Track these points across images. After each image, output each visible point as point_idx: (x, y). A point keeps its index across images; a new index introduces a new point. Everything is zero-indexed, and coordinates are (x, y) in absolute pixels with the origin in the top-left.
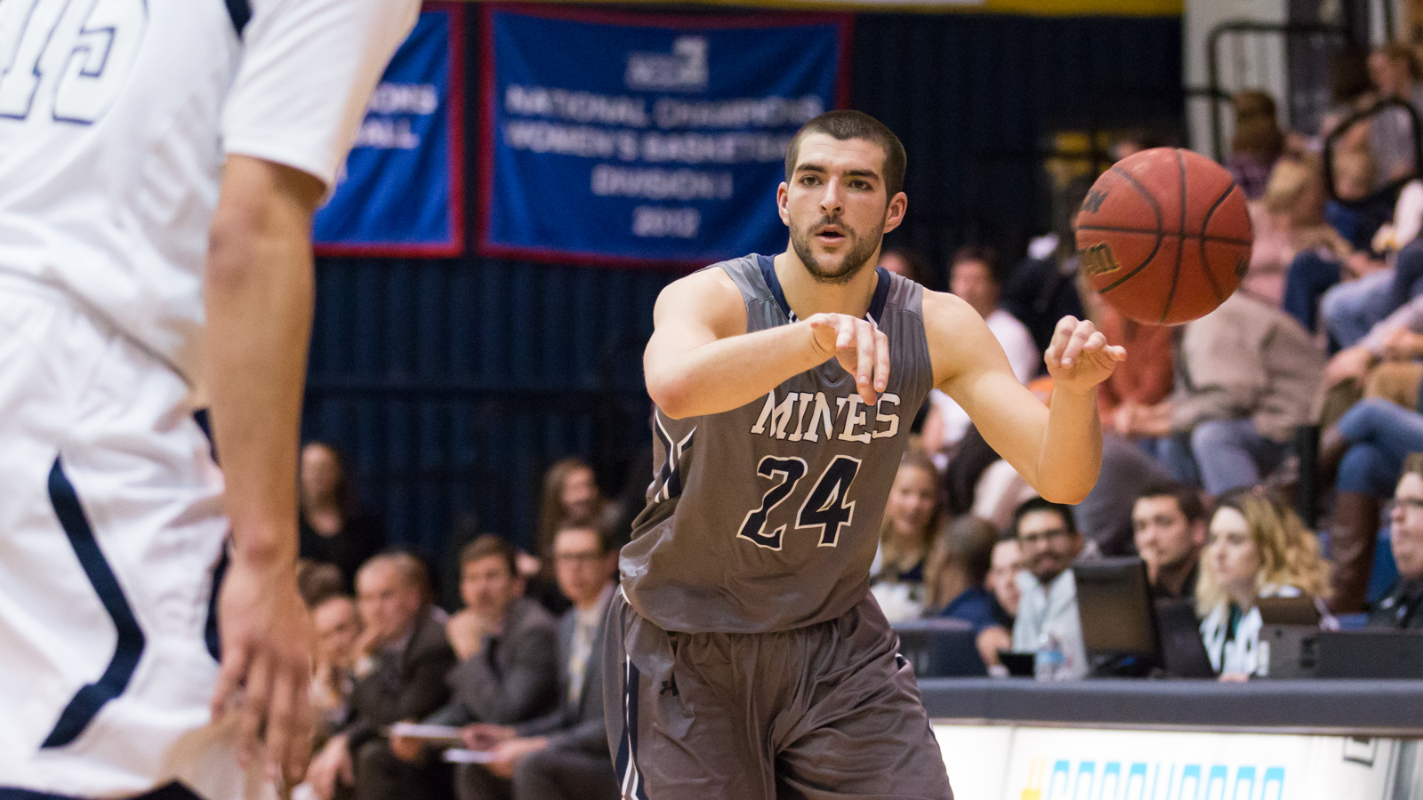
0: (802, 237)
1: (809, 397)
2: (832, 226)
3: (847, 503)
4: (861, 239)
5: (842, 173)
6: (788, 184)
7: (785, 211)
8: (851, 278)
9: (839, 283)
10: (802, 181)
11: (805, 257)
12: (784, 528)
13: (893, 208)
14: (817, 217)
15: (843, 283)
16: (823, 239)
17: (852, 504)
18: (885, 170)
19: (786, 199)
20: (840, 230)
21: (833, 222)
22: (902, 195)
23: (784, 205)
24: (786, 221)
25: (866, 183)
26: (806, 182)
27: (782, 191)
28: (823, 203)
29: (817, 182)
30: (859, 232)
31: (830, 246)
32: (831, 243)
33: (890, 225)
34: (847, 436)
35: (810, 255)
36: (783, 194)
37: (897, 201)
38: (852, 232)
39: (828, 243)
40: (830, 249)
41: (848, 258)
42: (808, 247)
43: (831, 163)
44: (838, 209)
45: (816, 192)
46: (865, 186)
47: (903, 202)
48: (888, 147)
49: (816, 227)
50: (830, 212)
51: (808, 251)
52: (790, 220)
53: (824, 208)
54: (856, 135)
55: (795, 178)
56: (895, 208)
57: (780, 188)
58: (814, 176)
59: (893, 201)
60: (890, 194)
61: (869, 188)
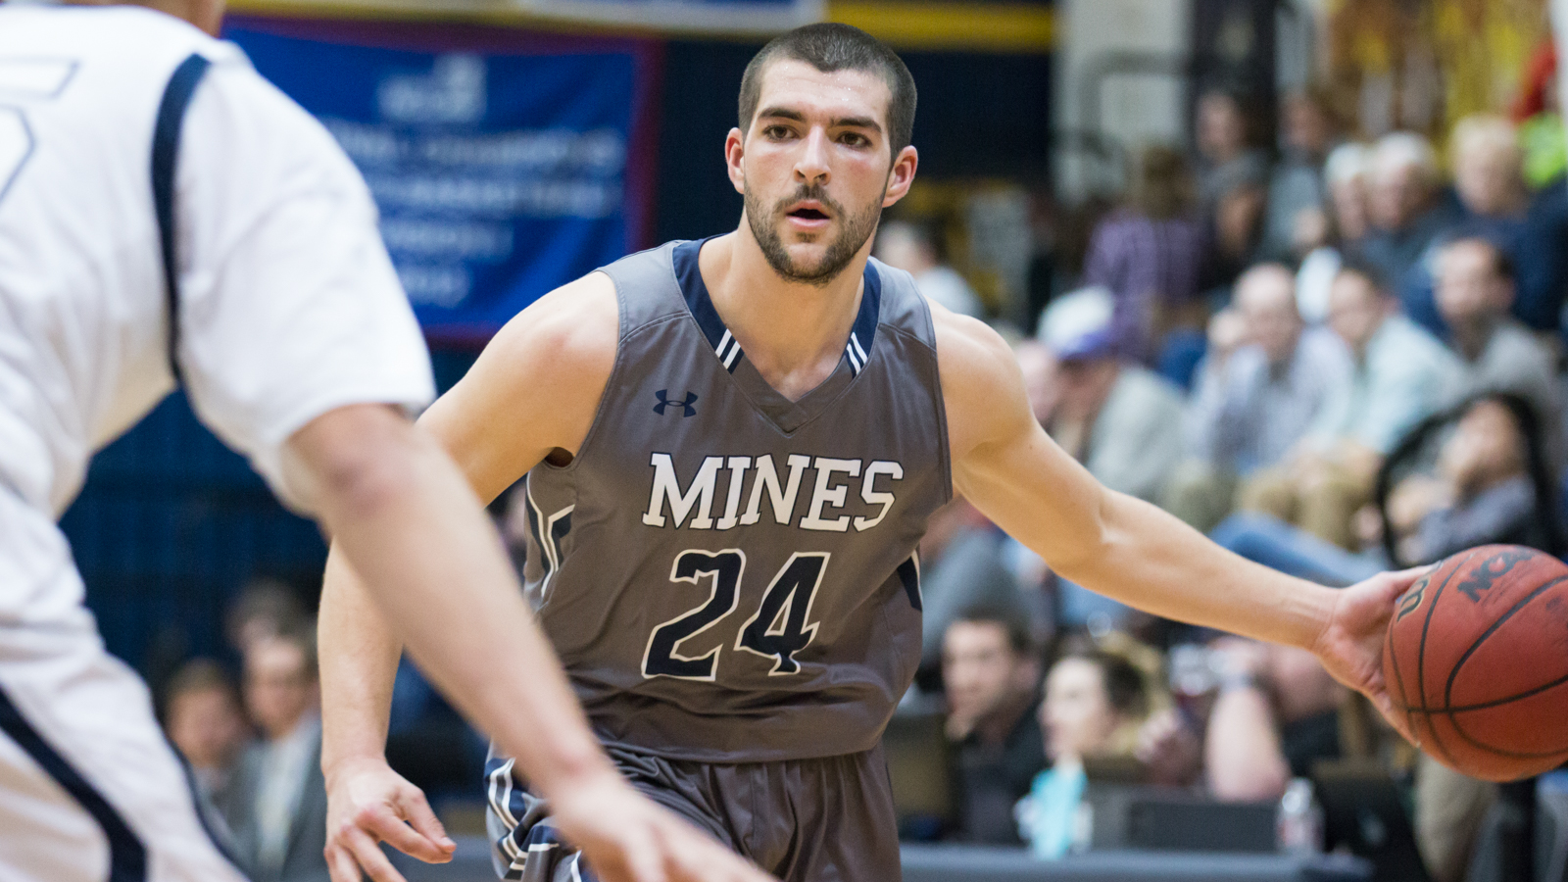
0: (765, 217)
1: (745, 462)
2: (811, 203)
3: (808, 625)
4: (851, 222)
5: (828, 121)
6: (745, 134)
7: (738, 171)
8: (833, 277)
9: (816, 284)
10: (767, 132)
11: (770, 247)
12: (718, 650)
13: (897, 170)
14: (789, 188)
15: (821, 285)
16: (797, 221)
17: (815, 627)
18: (891, 118)
19: (739, 154)
20: (823, 208)
21: (814, 196)
22: (911, 150)
23: (736, 163)
24: (739, 186)
25: (863, 137)
26: (773, 133)
27: (733, 141)
28: (800, 166)
29: (789, 134)
30: (849, 212)
31: (807, 232)
32: (810, 228)
33: (891, 195)
34: (812, 522)
35: (778, 246)
36: (735, 145)
37: (904, 160)
38: (840, 212)
39: (805, 228)
40: (806, 237)
41: (832, 250)
42: (775, 232)
43: (812, 107)
44: (823, 176)
45: (790, 149)
46: (859, 142)
47: (912, 160)
48: (893, 82)
49: (790, 201)
50: (810, 180)
51: (774, 237)
52: (746, 187)
53: (800, 175)
54: (849, 65)
55: (755, 125)
56: (901, 171)
57: (729, 136)
58: (786, 125)
59: (899, 161)
60: (896, 149)
61: (867, 143)
